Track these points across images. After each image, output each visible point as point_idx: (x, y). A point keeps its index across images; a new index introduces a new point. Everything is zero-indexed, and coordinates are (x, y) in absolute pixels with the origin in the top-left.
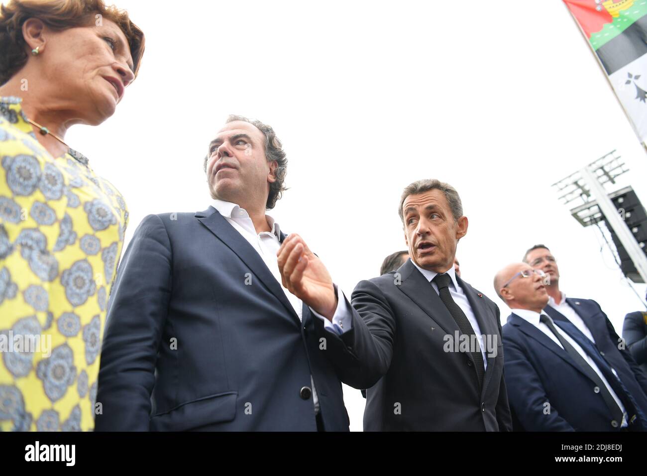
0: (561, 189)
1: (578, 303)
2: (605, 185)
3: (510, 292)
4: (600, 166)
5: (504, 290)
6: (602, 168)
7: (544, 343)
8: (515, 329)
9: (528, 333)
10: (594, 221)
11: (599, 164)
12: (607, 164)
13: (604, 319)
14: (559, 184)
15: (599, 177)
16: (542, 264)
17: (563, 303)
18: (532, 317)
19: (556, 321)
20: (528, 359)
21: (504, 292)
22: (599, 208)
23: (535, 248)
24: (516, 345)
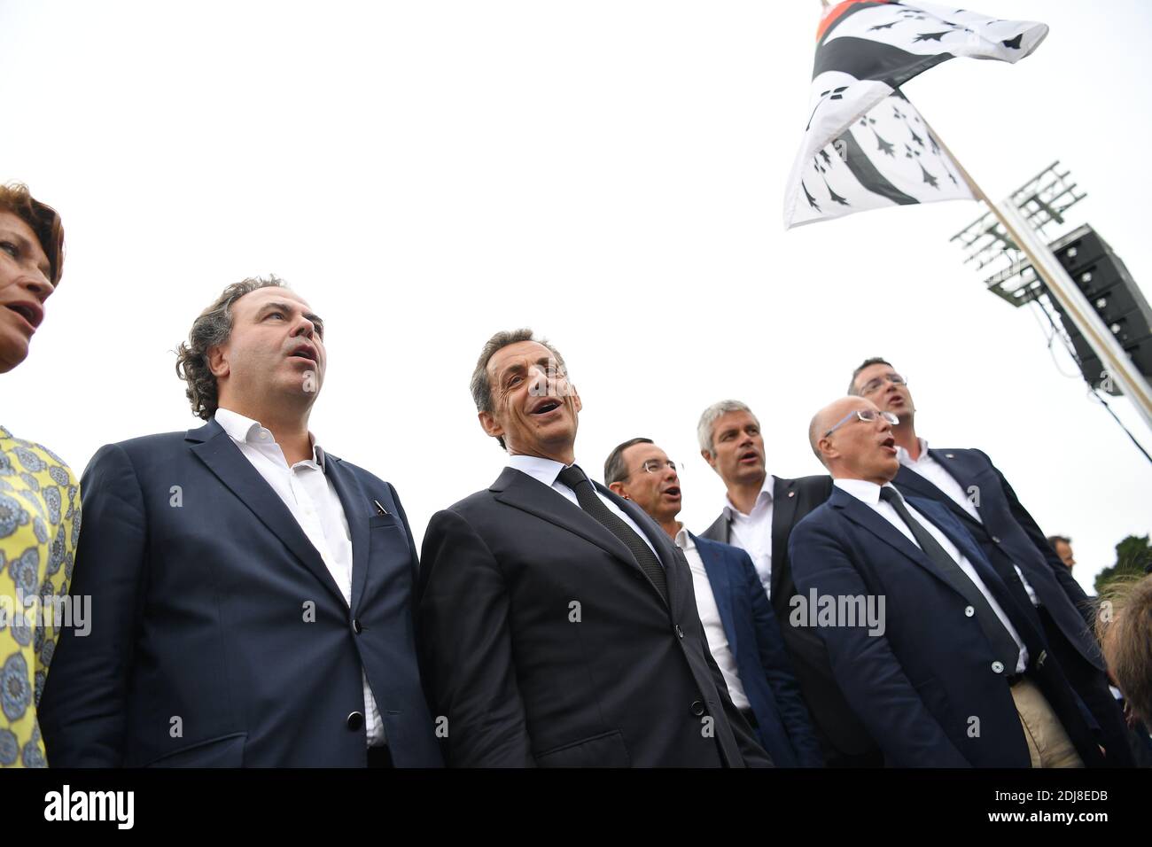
0: (969, 244)
1: (950, 456)
2: (1045, 227)
3: (834, 445)
4: (1031, 194)
5: (825, 441)
6: (1035, 198)
7: (883, 537)
8: (836, 513)
9: (857, 519)
10: (1031, 295)
11: (1029, 191)
12: (1045, 190)
13: (998, 479)
14: (964, 236)
15: (1033, 214)
16: (882, 388)
17: (925, 457)
18: (867, 493)
19: (910, 499)
20: (855, 564)
21: (824, 445)
22: (1035, 271)
23: (867, 364)
24: (835, 543)
